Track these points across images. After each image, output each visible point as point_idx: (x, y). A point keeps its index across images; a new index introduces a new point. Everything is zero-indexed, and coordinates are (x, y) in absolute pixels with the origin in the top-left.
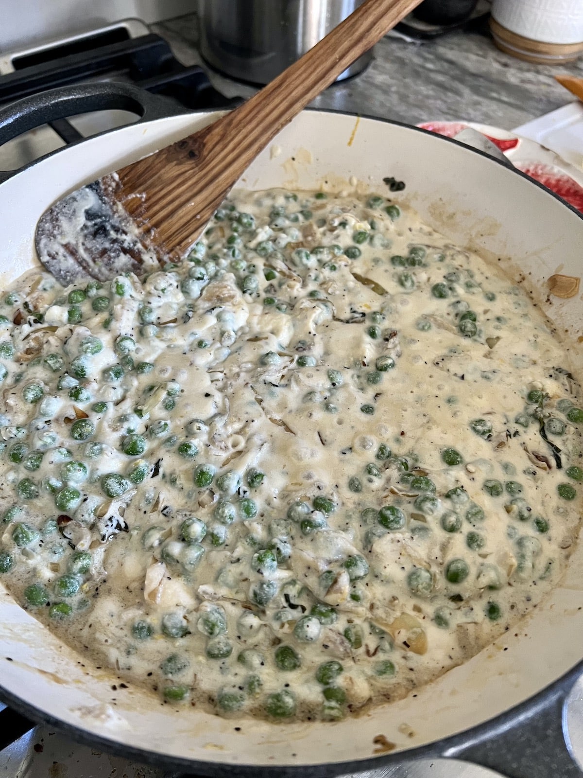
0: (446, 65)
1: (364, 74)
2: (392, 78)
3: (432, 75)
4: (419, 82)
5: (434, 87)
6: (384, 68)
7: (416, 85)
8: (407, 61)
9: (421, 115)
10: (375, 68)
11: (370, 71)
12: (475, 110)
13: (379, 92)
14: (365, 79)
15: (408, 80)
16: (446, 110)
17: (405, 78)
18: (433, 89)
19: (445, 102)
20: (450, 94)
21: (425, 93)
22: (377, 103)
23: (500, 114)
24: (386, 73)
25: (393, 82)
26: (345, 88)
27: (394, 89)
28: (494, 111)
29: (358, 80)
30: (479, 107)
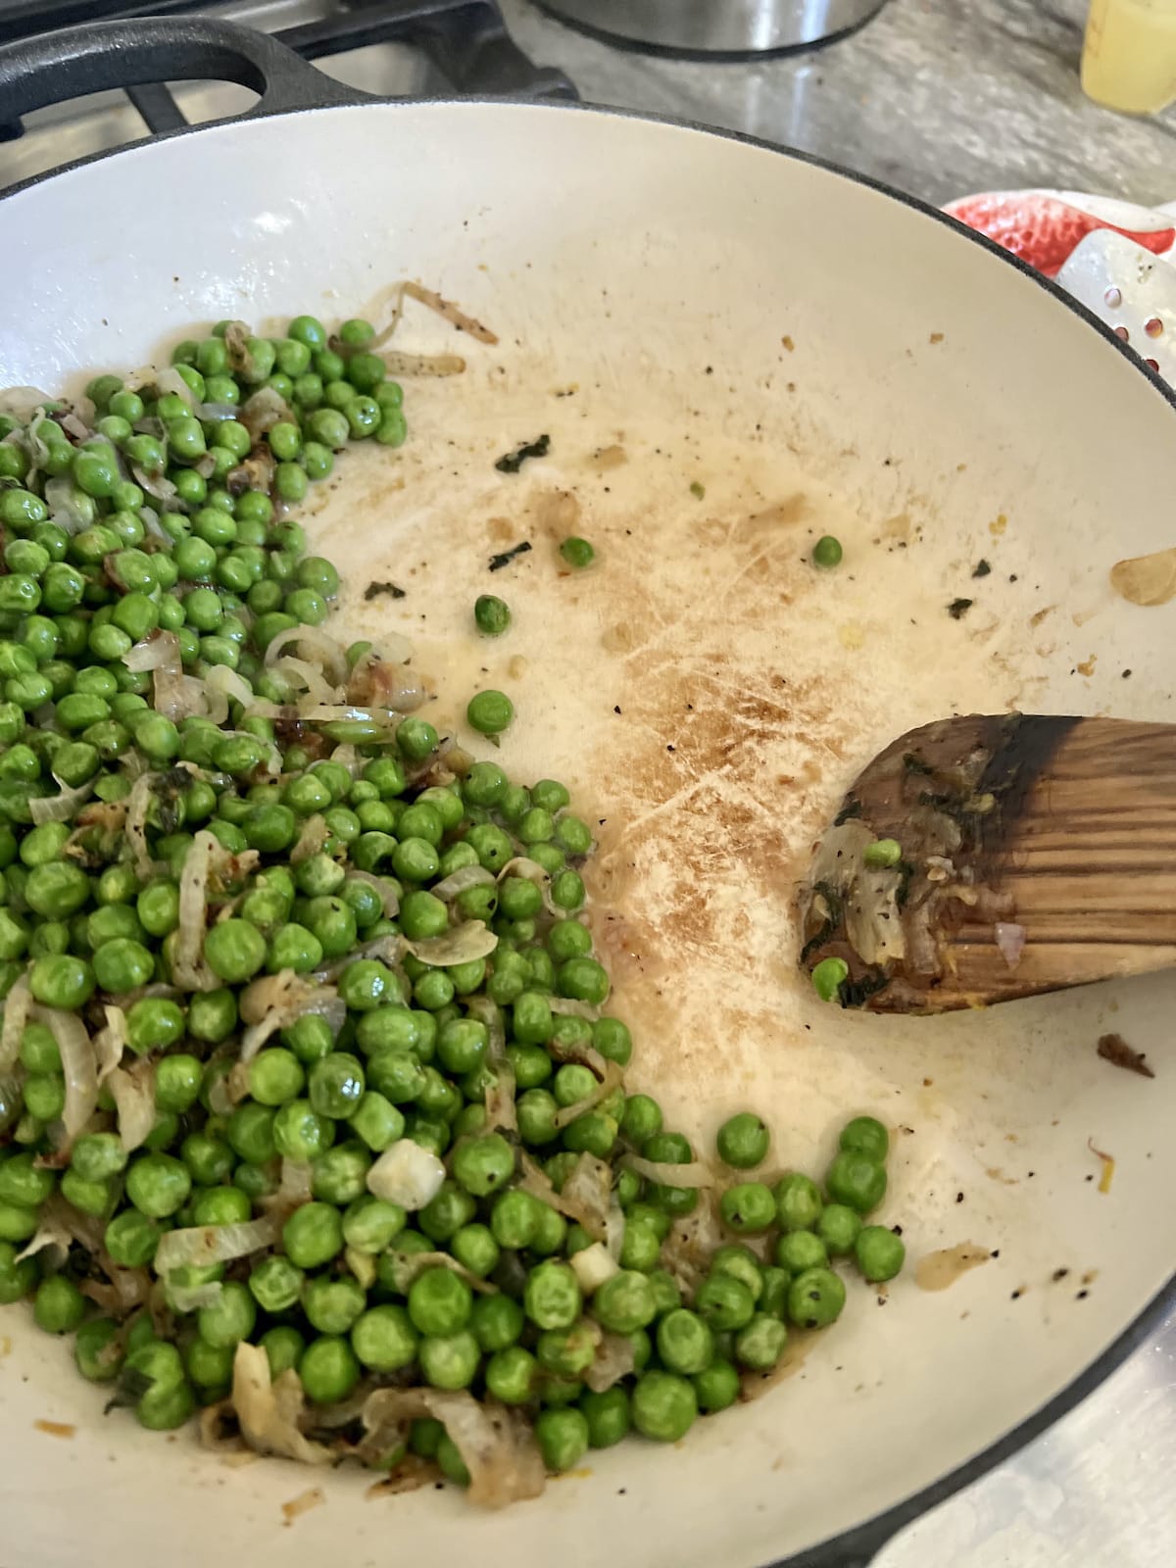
0: (1055, 29)
1: (863, 34)
2: (924, 48)
3: (1019, 50)
4: (984, 64)
5: (1017, 78)
6: (912, 22)
7: (977, 70)
8: (968, 11)
9: (970, 143)
10: (890, 21)
11: (878, 26)
12: (1099, 143)
13: (889, 78)
14: (863, 45)
15: (958, 57)
16: (1031, 138)
17: (954, 49)
18: (1013, 85)
19: (1035, 118)
20: (1048, 100)
21: (993, 91)
22: (878, 107)
23: (1155, 158)
24: (914, 36)
25: (926, 57)
26: (812, 61)
27: (923, 76)
28: (1141, 150)
29: (845, 47)
30: (1109, 137)
